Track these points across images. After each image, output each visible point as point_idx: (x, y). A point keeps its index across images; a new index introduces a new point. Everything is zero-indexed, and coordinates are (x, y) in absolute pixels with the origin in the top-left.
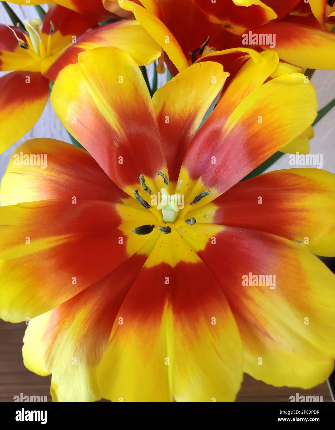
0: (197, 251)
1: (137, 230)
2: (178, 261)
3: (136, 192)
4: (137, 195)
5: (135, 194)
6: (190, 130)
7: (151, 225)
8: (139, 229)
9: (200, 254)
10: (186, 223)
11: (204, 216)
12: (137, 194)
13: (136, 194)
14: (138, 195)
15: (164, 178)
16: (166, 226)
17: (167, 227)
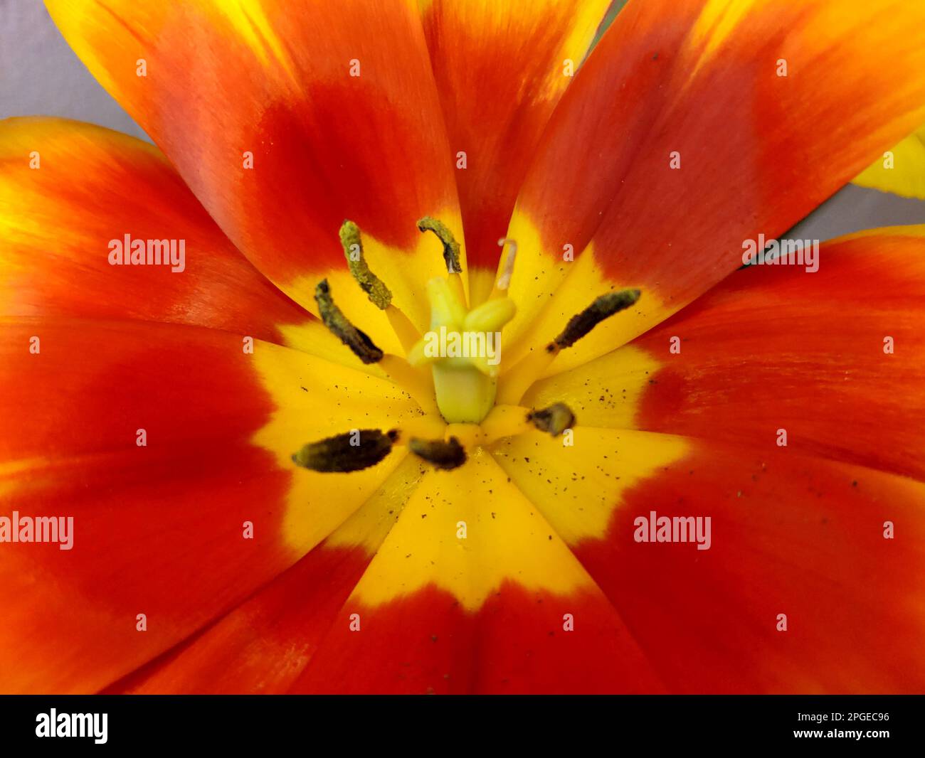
0: (574, 544)
1: (316, 451)
2: (493, 582)
3: (320, 292)
4: (323, 303)
5: (316, 298)
6: (548, 77)
7: (385, 431)
8: (325, 449)
9: (585, 553)
10: (531, 424)
11: (602, 399)
12: (325, 300)
13: (321, 300)
14: (329, 300)
15: (444, 243)
16: (446, 435)
17: (447, 439)
